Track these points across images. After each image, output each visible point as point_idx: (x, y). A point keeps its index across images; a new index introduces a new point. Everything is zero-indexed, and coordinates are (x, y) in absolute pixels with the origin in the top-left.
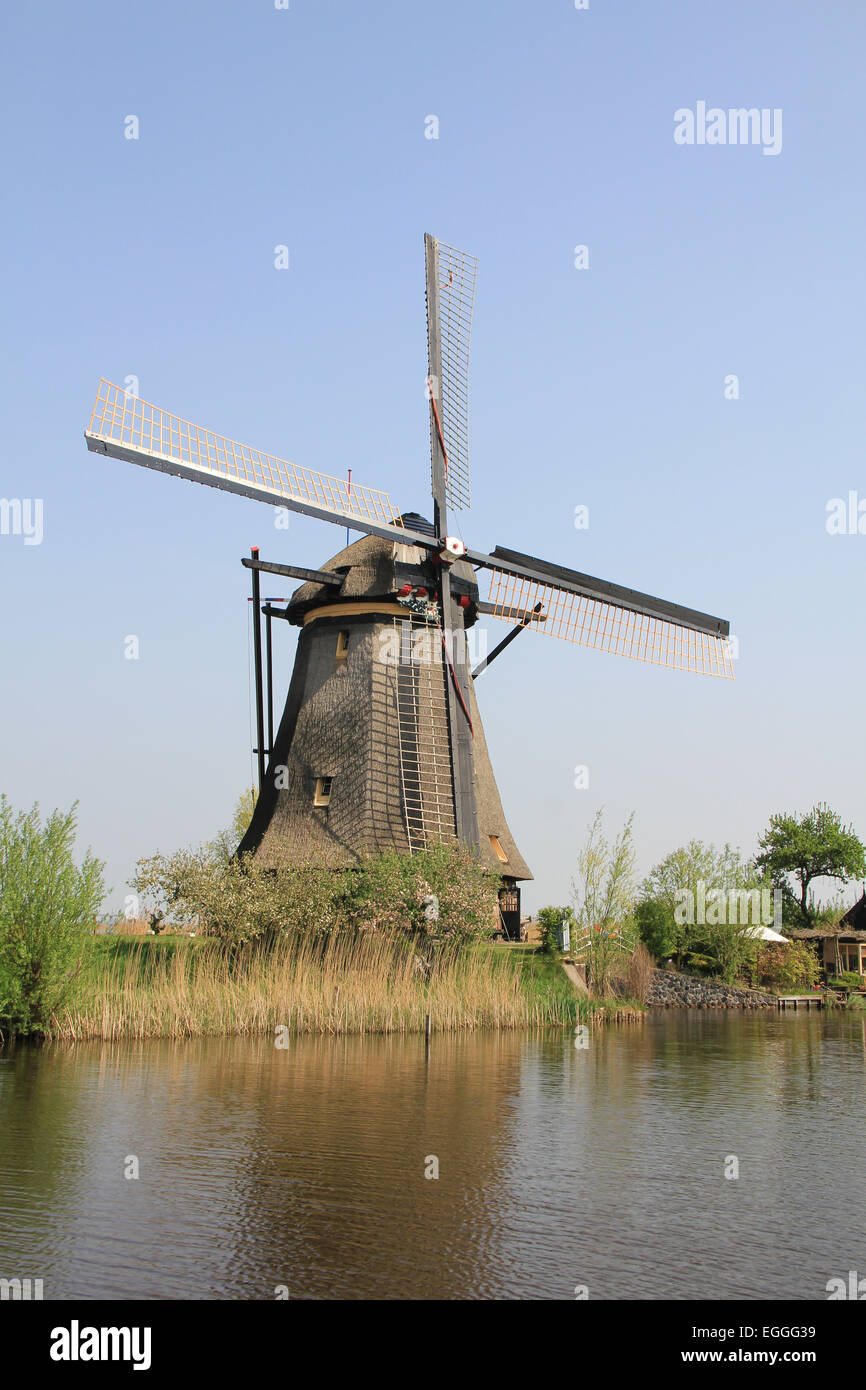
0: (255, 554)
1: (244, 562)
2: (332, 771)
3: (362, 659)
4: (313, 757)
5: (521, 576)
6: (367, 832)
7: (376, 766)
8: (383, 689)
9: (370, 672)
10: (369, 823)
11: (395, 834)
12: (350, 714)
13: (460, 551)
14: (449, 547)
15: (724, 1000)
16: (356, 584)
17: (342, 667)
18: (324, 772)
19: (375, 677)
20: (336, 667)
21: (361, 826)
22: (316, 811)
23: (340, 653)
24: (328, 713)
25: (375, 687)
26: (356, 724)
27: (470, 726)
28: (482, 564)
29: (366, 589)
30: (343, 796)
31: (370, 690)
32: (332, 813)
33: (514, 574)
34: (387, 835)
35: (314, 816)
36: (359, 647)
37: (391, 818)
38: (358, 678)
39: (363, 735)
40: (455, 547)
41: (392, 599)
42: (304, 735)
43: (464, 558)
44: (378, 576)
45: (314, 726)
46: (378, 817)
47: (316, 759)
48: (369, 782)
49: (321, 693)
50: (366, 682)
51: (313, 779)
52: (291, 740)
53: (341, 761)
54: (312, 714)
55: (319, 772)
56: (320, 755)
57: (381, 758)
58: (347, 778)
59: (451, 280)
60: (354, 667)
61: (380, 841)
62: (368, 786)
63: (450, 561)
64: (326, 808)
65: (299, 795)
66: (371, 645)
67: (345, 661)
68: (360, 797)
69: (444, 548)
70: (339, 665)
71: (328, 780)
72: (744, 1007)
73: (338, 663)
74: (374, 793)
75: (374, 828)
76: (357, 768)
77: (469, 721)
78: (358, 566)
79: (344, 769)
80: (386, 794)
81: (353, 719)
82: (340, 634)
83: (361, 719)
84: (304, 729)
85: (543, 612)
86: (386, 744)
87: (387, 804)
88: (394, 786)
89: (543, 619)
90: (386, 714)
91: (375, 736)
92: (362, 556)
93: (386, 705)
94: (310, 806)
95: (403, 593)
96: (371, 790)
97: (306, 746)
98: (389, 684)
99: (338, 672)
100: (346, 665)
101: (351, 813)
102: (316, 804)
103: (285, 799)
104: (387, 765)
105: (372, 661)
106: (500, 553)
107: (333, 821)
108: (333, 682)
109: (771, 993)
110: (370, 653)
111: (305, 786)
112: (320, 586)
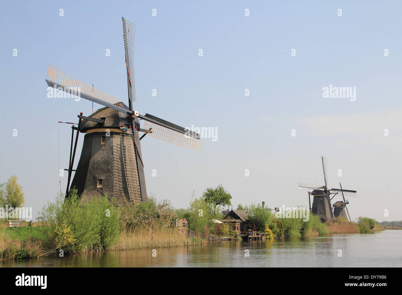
0: (81, 114)
1: (78, 116)
2: (103, 178)
3: (110, 145)
4: (96, 173)
5: (152, 122)
6: (115, 195)
7: (116, 176)
8: (116, 154)
9: (112, 149)
10: (115, 193)
11: (123, 196)
12: (107, 161)
13: (138, 115)
14: (135, 114)
15: (209, 239)
16: (108, 123)
17: (103, 147)
18: (100, 178)
19: (114, 150)
20: (101, 147)
21: (113, 193)
22: (98, 189)
23: (102, 143)
24: (100, 160)
25: (114, 153)
26: (109, 164)
27: (143, 165)
28: (142, 118)
29: (111, 125)
30: (107, 185)
31: (113, 154)
32: (103, 190)
33: (150, 121)
34: (120, 196)
35: (98, 190)
36: (109, 141)
37: (121, 191)
38: (109, 150)
39: (111, 167)
40: (137, 114)
41: (118, 128)
42: (92, 167)
43: (139, 117)
44: (115, 121)
45: (95, 164)
46: (118, 191)
47: (97, 174)
48: (114, 181)
49: (97, 155)
50: (111, 152)
51: (96, 180)
52: (88, 168)
53: (105, 175)
54: (94, 161)
55: (98, 178)
56: (98, 173)
57: (117, 174)
58: (107, 180)
59: (129, 31)
60: (107, 147)
61: (119, 198)
62: (114, 182)
63: (135, 117)
64: (101, 188)
65: (92, 185)
66: (112, 141)
67: (104, 145)
68: (112, 185)
69: (134, 114)
70: (102, 147)
71: (101, 180)
72: (213, 240)
73: (102, 146)
74: (116, 184)
75: (117, 194)
76: (111, 176)
77: (142, 164)
78: (108, 118)
79: (106, 177)
80: (119, 184)
81: (108, 162)
82: (102, 137)
83: (111, 163)
84: (92, 165)
85: (151, 130)
86: (118, 170)
87: (120, 187)
88: (121, 182)
89: (151, 132)
90: (118, 161)
91: (115, 168)
92: (109, 115)
93: (118, 159)
94: (96, 187)
95: (122, 126)
96: (115, 183)
97: (93, 170)
98: (118, 152)
99: (102, 149)
100: (105, 146)
101: (109, 190)
102: (98, 187)
103: (87, 185)
104: (119, 176)
105: (113, 146)
106: (147, 115)
107: (104, 192)
108: (100, 152)
109: (219, 236)
110: (112, 143)
111: (94, 182)
112: (96, 123)
